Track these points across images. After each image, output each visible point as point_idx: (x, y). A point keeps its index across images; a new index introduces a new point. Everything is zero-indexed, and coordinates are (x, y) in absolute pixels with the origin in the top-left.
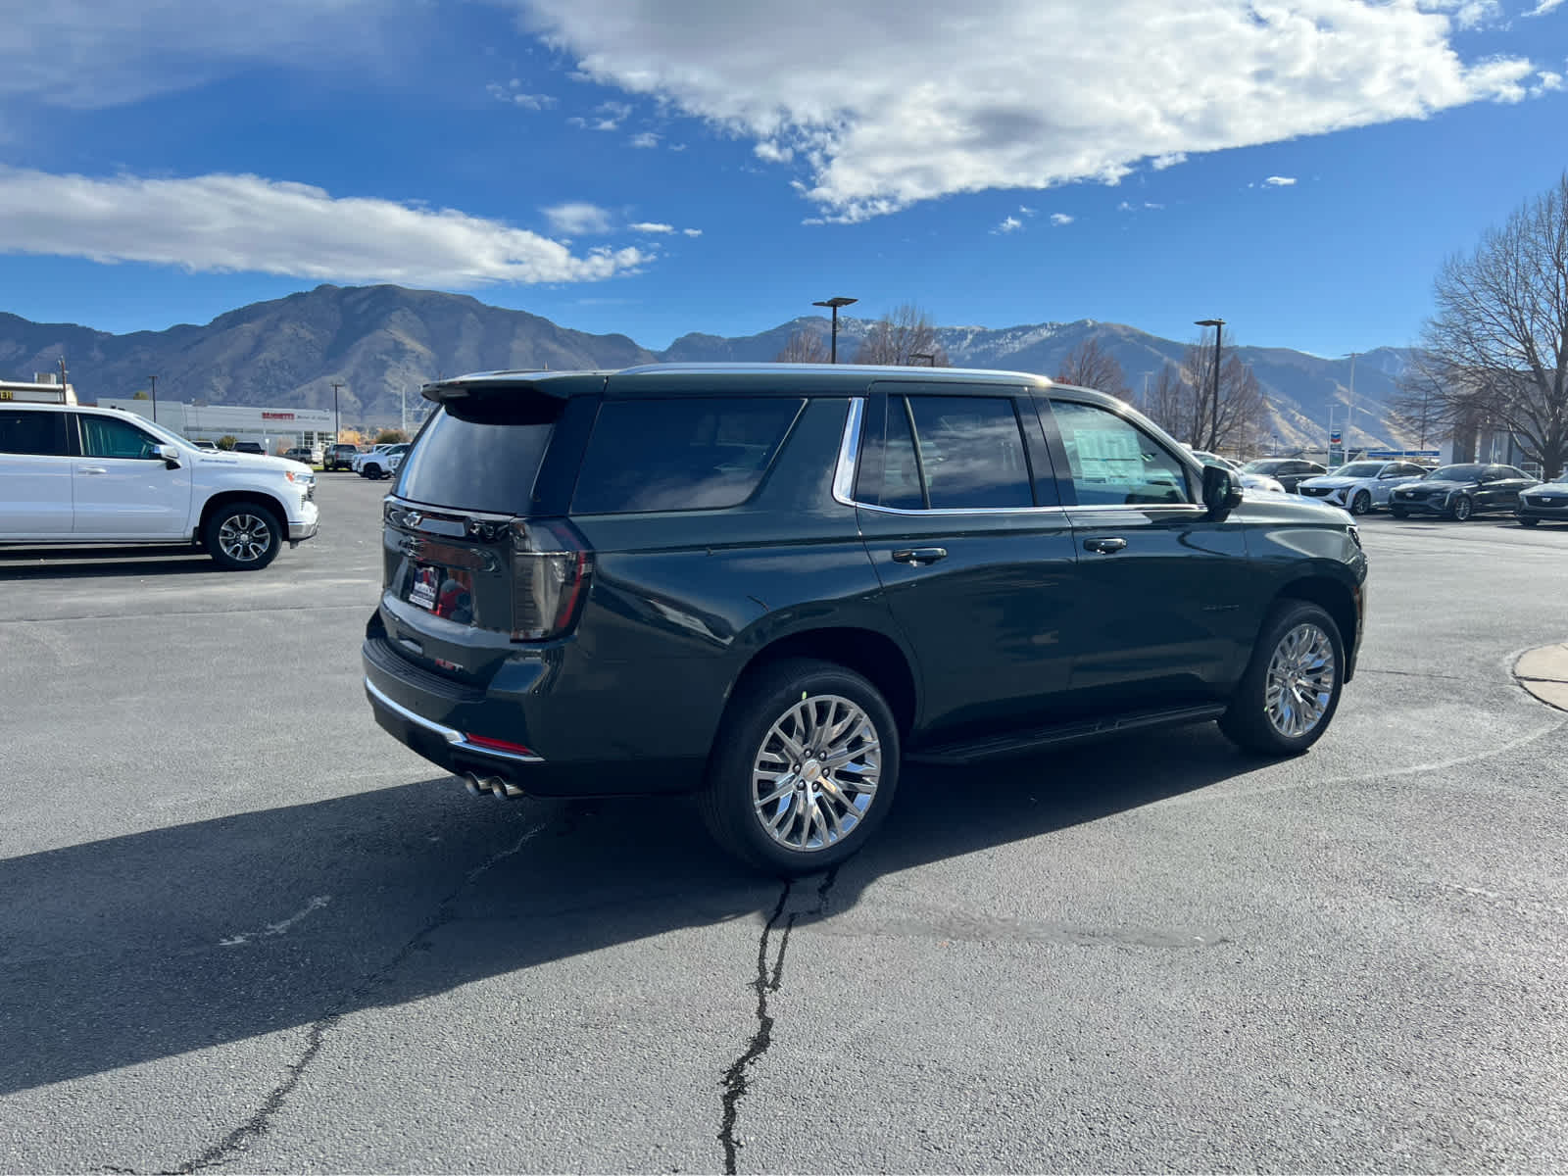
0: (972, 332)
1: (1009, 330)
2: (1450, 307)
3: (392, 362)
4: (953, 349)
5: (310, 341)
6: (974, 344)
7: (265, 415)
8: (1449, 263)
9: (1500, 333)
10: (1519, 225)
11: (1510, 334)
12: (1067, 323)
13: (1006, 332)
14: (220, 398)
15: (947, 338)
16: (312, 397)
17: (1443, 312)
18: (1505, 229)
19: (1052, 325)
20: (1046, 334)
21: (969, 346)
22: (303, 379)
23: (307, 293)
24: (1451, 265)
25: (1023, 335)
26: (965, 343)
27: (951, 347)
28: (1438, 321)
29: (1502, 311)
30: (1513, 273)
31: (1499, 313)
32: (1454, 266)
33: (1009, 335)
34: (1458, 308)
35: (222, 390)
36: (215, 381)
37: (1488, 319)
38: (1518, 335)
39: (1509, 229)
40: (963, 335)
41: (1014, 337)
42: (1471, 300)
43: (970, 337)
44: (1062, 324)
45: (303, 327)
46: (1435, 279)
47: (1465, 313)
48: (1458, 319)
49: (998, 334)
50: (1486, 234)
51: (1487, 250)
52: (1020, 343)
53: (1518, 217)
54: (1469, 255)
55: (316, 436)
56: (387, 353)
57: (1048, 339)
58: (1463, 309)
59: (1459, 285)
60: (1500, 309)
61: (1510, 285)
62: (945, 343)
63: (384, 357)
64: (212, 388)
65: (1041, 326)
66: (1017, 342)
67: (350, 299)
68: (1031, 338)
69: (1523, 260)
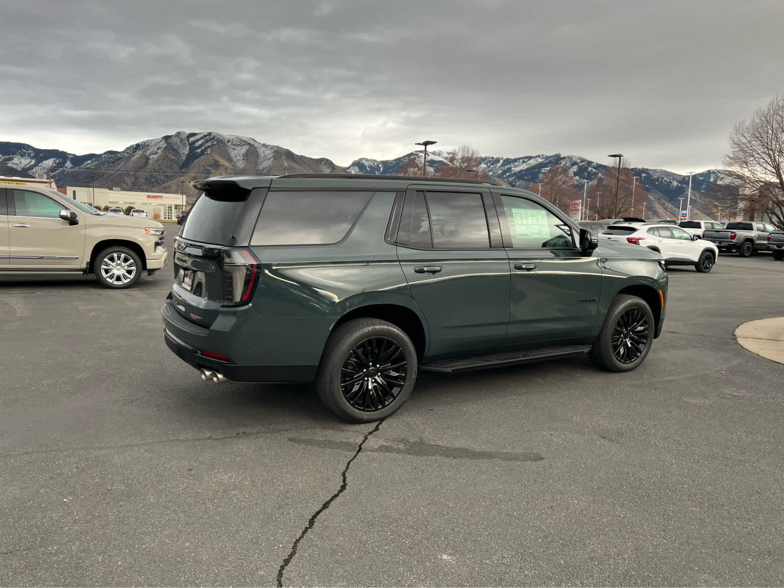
0: (502, 159)
1: (522, 158)
2: (738, 149)
3: (213, 171)
4: (493, 168)
5: (173, 160)
6: (503, 165)
7: (149, 197)
8: (738, 127)
9: (763, 162)
10: (774, 108)
11: (768, 163)
12: (550, 155)
13: (519, 159)
14: (129, 187)
15: (490, 162)
16: (174, 188)
17: (734, 151)
18: (767, 110)
19: (543, 156)
20: (540, 160)
21: (501, 166)
22: (169, 178)
23: (172, 136)
24: (739, 128)
25: (528, 161)
26: (499, 164)
27: (491, 166)
28: (731, 156)
29: (764, 151)
30: (770, 132)
31: (763, 152)
32: (740, 128)
33: (521, 161)
34: (742, 150)
35: (130, 183)
36: (126, 179)
37: (756, 156)
38: (772, 164)
39: (769, 110)
40: (498, 160)
41: (524, 162)
42: (749, 145)
43: (501, 161)
44: (548, 155)
45: (169, 153)
46: (730, 135)
47: (745, 152)
48: (741, 155)
49: (516, 160)
50: (757, 112)
51: (757, 120)
52: (526, 165)
53: (773, 103)
54: (748, 123)
55: (173, 207)
56: (210, 166)
57: (540, 163)
58: (744, 150)
59: (743, 138)
60: (762, 150)
61: (769, 138)
62: (489, 164)
63: (210, 168)
64: (125, 182)
65: (537, 157)
66: (525, 164)
67: (192, 139)
68: (532, 162)
69: (775, 125)
